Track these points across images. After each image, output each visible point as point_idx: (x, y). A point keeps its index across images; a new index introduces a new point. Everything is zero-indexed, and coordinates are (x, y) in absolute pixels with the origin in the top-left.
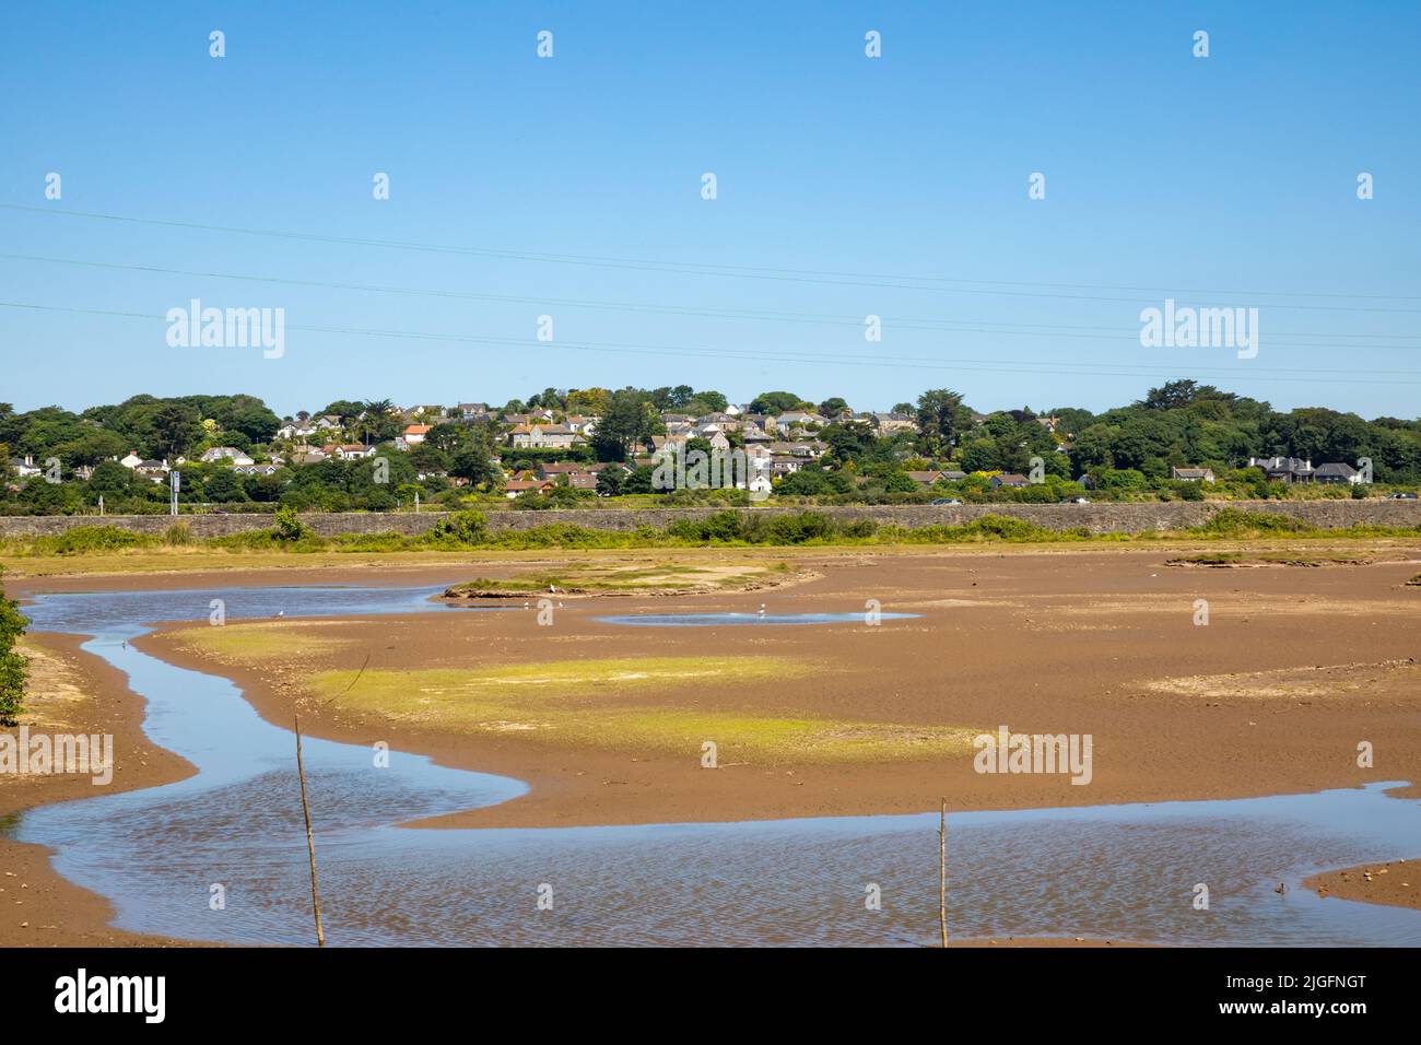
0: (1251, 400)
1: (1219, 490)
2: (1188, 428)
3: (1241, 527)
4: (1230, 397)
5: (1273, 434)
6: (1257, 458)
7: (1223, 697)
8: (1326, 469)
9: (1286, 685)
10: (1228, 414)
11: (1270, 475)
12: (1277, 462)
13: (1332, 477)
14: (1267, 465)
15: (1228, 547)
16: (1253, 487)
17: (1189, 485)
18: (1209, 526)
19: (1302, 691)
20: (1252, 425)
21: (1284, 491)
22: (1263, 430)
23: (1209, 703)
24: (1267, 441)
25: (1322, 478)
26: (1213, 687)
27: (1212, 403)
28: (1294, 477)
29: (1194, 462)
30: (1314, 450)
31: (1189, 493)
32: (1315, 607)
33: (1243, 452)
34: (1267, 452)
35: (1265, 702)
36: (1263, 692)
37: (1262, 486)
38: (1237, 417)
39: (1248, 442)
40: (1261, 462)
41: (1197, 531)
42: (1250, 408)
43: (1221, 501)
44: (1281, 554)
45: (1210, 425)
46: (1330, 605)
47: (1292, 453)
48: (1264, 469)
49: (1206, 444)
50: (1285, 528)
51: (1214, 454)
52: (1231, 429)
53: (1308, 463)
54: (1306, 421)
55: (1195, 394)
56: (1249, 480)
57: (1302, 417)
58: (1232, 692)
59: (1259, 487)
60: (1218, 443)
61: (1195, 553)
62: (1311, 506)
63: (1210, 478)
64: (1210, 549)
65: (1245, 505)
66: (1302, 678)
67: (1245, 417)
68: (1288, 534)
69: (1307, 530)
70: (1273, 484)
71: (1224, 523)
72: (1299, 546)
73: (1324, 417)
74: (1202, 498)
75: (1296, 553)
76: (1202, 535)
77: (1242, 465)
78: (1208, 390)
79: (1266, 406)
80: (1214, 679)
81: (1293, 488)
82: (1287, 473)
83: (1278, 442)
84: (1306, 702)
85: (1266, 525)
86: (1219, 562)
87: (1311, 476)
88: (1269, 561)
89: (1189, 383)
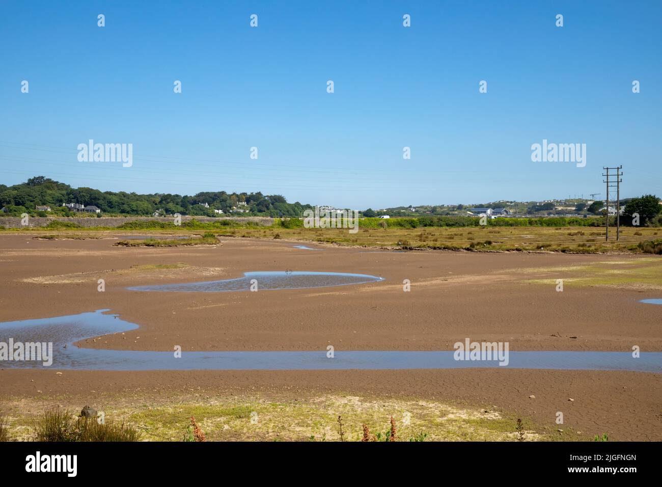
0: (64, 184)
1: (52, 214)
2: (42, 193)
3: (59, 226)
4: (57, 182)
5: (71, 195)
6: (65, 203)
7: (50, 284)
8: (89, 207)
9: (71, 279)
10: (56, 188)
11: (70, 209)
12: (72, 205)
13: (91, 210)
14: (69, 205)
15: (54, 233)
16: (64, 213)
17: (42, 212)
18: (48, 226)
19: (77, 281)
20: (64, 192)
21: (74, 214)
22: (68, 194)
23: (45, 286)
24: (69, 198)
25: (87, 211)
26: (46, 280)
27: (50, 184)
28: (78, 210)
29: (44, 204)
30: (85, 201)
31: (42, 215)
32: (83, 253)
33: (61, 201)
34: (69, 202)
35: (64, 285)
36: (63, 282)
37: (67, 213)
38: (59, 189)
39: (63, 198)
40: (67, 205)
41: (44, 227)
42: (63, 186)
43: (53, 218)
44: (72, 236)
45: (49, 192)
46: (88, 252)
47: (78, 202)
48: (68, 207)
49: (48, 198)
50: (74, 227)
51: (51, 202)
52: (57, 194)
53: (83, 206)
54: (82, 192)
55: (45, 181)
56: (63, 211)
57: (81, 190)
58: (53, 282)
59: (66, 213)
60: (52, 198)
61: (43, 235)
62: (83, 219)
63: (49, 210)
64: (48, 234)
65: (61, 219)
66: (77, 277)
67: (62, 189)
68: (76, 229)
69: (82, 227)
70: (71, 212)
71: (53, 225)
72: (79, 233)
73: (89, 191)
74: (46, 216)
75: (78, 235)
76: (46, 229)
77: (60, 206)
78: (49, 180)
79: (69, 186)
80: (47, 278)
81: (78, 213)
82: (76, 208)
83: (73, 198)
84: (78, 284)
85: (68, 226)
86: (51, 238)
87: (84, 210)
88: (68, 238)
89: (42, 177)
